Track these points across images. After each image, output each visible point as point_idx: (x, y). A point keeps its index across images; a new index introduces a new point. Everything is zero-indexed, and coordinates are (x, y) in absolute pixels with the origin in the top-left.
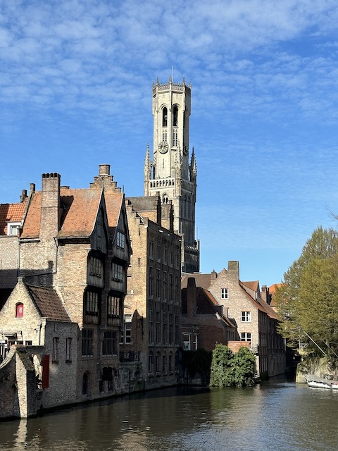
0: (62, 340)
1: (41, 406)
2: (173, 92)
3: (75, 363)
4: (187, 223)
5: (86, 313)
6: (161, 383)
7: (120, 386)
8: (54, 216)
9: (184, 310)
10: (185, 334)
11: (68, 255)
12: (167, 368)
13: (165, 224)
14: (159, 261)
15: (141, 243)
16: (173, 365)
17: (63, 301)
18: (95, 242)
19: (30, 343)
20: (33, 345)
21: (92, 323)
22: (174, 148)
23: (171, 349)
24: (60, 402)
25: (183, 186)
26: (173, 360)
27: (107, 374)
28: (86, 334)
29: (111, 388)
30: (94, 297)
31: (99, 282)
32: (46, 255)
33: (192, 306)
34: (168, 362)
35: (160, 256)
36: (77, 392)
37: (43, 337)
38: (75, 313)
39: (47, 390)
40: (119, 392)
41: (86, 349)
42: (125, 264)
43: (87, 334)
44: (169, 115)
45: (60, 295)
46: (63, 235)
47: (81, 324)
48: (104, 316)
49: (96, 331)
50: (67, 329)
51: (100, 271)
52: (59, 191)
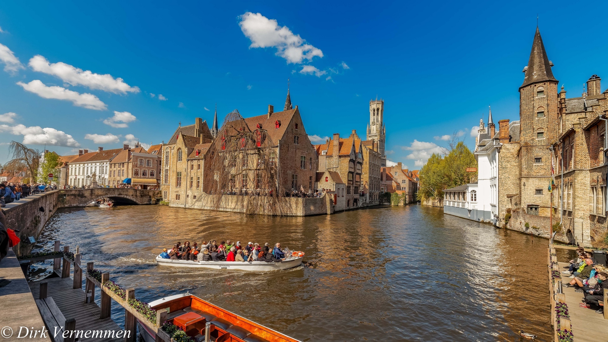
0: (341, 189)
2: (377, 104)
4: (382, 149)
6: (374, 204)
7: (360, 204)
8: (337, 148)
9: (382, 180)
10: (382, 187)
13: (375, 150)
14: (373, 163)
15: (367, 156)
16: (378, 198)
19: (330, 190)
21: (350, 184)
22: (378, 123)
23: (377, 193)
24: (341, 209)
25: (381, 136)
26: (378, 196)
27: (356, 201)
28: (349, 187)
29: (357, 205)
30: (351, 175)
31: (352, 170)
33: (384, 178)
34: (376, 197)
35: (373, 161)
37: (334, 188)
38: (345, 180)
39: (336, 205)
40: (360, 207)
41: (348, 192)
42: (361, 164)
44: (376, 112)
45: (340, 174)
48: (354, 181)
49: (352, 186)
50: (342, 185)
51: (353, 166)
52: (339, 140)
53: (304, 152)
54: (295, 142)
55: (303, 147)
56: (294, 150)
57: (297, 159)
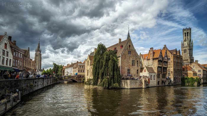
0: (153, 76)
1: (148, 86)
3: (156, 80)
5: (158, 71)
6: (177, 84)
8: (152, 55)
10: (183, 75)
11: (154, 61)
12: (179, 81)
14: (177, 61)
17: (154, 69)
18: (160, 59)
20: (147, 76)
21: (159, 73)
22: (188, 40)
25: (190, 47)
26: (180, 79)
27: (164, 82)
28: (158, 75)
29: (165, 84)
30: (160, 68)
31: (161, 66)
32: (151, 62)
36: (156, 84)
37: (149, 75)
38: (156, 71)
39: (149, 84)
40: (167, 85)
42: (167, 62)
46: (154, 58)
47: (157, 73)
48: (162, 71)
49: (161, 74)
50: (154, 74)
51: (161, 64)
52: (153, 51)
53: (134, 59)
54: (129, 54)
55: (133, 56)
56: (129, 57)
57: (130, 62)
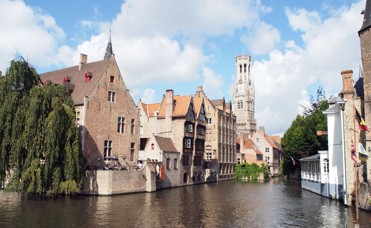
0: (172, 159)
1: (161, 187)
2: (244, 59)
3: (179, 170)
5: (184, 148)
9: (239, 148)
10: (238, 157)
11: (176, 123)
12: (229, 172)
13: (227, 111)
14: (224, 126)
17: (174, 143)
18: (188, 118)
19: (157, 160)
20: (158, 161)
21: (187, 153)
22: (245, 81)
29: (199, 179)
31: (191, 135)
32: (168, 124)
33: (242, 146)
36: (181, 182)
38: (179, 148)
39: (164, 180)
41: (185, 163)
42: (204, 128)
43: (186, 157)
44: (243, 68)
45: (173, 141)
46: (175, 115)
47: (182, 153)
48: (194, 149)
49: (190, 156)
50: (175, 155)
51: (192, 131)
52: (173, 97)
53: (124, 113)
54: (109, 100)
55: (122, 106)
56: (109, 109)
57: (112, 121)
